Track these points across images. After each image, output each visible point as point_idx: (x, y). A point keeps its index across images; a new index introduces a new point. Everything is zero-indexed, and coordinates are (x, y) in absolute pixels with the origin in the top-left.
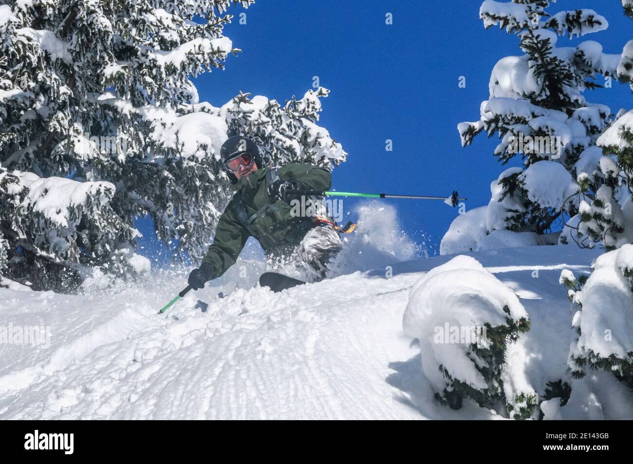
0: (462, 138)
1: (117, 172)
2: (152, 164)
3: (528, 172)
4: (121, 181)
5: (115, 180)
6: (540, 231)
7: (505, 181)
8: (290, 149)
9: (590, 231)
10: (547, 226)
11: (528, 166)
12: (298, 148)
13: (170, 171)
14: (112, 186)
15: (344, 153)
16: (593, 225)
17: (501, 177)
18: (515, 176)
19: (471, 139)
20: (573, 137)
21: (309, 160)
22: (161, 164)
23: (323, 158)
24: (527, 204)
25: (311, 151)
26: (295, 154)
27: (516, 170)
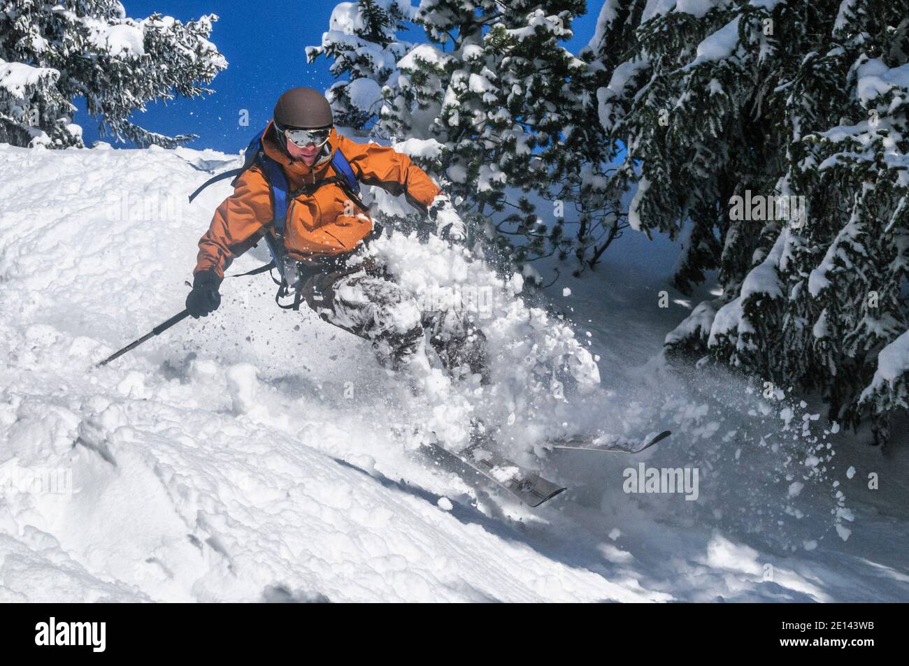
0: (308, 57)
1: (62, 63)
2: (88, 59)
3: (352, 85)
4: (65, 70)
5: (61, 68)
6: (357, 127)
7: (336, 90)
8: (188, 57)
9: (388, 127)
10: (362, 125)
11: (352, 81)
12: (194, 56)
13: (101, 65)
14: (58, 73)
15: (226, 63)
16: (390, 123)
17: (333, 87)
18: (342, 87)
19: (314, 59)
20: (385, 63)
21: (201, 65)
22: (94, 59)
23: (211, 65)
24: (350, 107)
25: (202, 59)
26: (191, 60)
27: (344, 83)
